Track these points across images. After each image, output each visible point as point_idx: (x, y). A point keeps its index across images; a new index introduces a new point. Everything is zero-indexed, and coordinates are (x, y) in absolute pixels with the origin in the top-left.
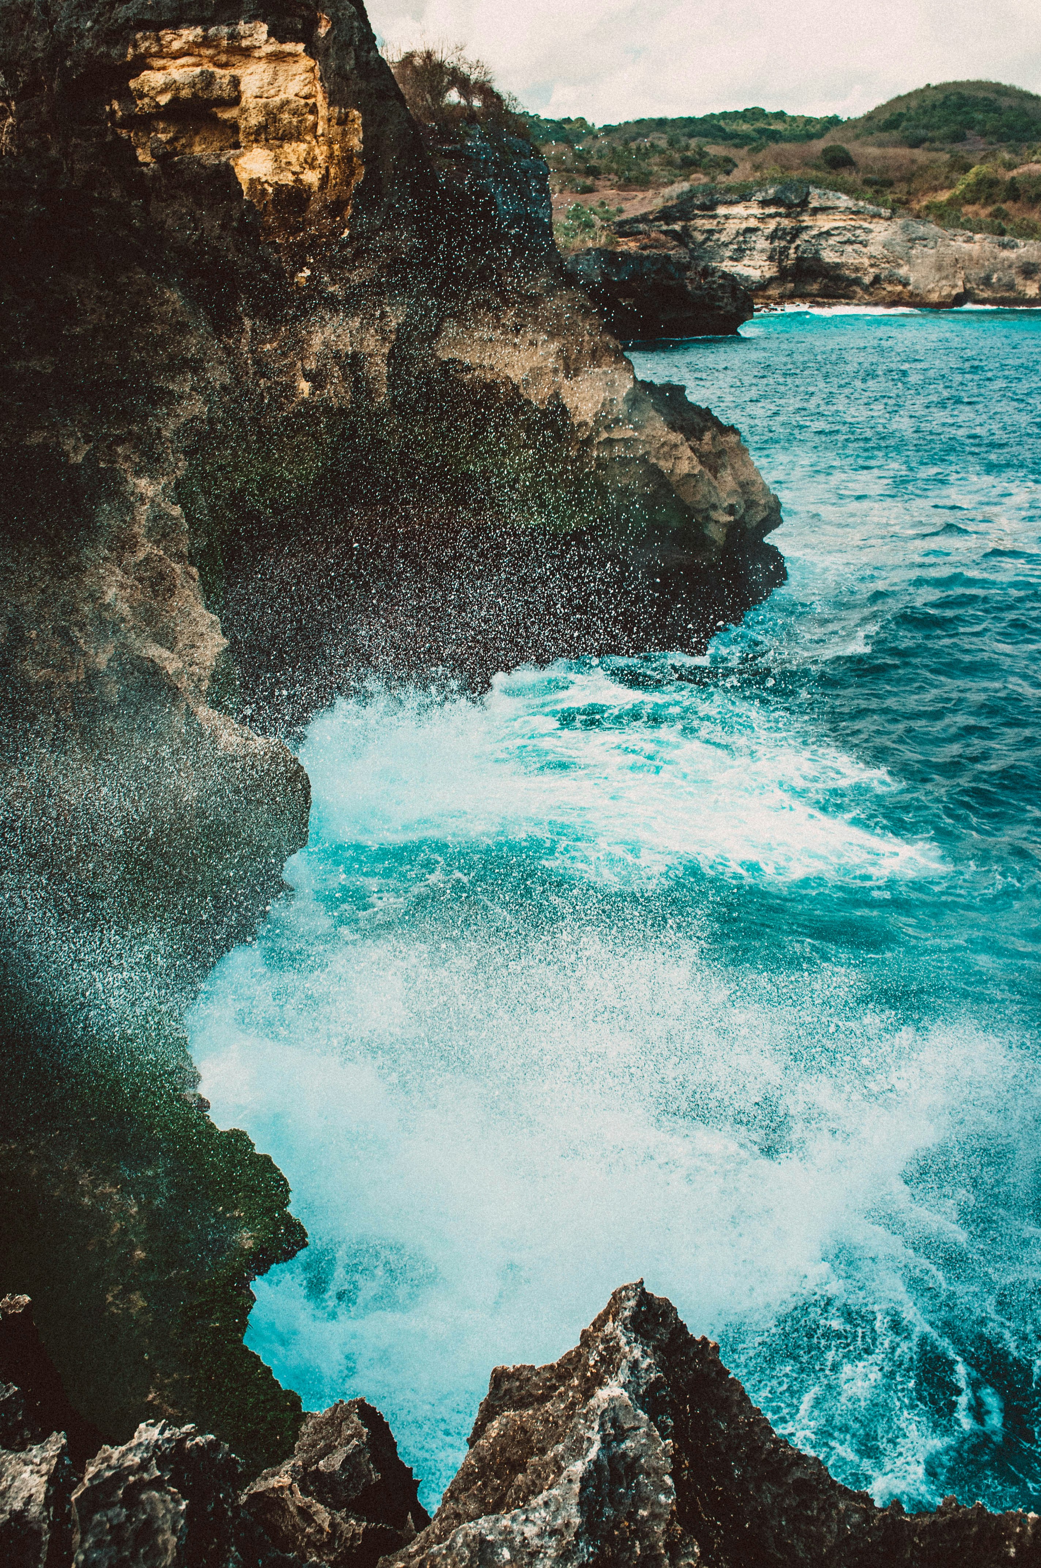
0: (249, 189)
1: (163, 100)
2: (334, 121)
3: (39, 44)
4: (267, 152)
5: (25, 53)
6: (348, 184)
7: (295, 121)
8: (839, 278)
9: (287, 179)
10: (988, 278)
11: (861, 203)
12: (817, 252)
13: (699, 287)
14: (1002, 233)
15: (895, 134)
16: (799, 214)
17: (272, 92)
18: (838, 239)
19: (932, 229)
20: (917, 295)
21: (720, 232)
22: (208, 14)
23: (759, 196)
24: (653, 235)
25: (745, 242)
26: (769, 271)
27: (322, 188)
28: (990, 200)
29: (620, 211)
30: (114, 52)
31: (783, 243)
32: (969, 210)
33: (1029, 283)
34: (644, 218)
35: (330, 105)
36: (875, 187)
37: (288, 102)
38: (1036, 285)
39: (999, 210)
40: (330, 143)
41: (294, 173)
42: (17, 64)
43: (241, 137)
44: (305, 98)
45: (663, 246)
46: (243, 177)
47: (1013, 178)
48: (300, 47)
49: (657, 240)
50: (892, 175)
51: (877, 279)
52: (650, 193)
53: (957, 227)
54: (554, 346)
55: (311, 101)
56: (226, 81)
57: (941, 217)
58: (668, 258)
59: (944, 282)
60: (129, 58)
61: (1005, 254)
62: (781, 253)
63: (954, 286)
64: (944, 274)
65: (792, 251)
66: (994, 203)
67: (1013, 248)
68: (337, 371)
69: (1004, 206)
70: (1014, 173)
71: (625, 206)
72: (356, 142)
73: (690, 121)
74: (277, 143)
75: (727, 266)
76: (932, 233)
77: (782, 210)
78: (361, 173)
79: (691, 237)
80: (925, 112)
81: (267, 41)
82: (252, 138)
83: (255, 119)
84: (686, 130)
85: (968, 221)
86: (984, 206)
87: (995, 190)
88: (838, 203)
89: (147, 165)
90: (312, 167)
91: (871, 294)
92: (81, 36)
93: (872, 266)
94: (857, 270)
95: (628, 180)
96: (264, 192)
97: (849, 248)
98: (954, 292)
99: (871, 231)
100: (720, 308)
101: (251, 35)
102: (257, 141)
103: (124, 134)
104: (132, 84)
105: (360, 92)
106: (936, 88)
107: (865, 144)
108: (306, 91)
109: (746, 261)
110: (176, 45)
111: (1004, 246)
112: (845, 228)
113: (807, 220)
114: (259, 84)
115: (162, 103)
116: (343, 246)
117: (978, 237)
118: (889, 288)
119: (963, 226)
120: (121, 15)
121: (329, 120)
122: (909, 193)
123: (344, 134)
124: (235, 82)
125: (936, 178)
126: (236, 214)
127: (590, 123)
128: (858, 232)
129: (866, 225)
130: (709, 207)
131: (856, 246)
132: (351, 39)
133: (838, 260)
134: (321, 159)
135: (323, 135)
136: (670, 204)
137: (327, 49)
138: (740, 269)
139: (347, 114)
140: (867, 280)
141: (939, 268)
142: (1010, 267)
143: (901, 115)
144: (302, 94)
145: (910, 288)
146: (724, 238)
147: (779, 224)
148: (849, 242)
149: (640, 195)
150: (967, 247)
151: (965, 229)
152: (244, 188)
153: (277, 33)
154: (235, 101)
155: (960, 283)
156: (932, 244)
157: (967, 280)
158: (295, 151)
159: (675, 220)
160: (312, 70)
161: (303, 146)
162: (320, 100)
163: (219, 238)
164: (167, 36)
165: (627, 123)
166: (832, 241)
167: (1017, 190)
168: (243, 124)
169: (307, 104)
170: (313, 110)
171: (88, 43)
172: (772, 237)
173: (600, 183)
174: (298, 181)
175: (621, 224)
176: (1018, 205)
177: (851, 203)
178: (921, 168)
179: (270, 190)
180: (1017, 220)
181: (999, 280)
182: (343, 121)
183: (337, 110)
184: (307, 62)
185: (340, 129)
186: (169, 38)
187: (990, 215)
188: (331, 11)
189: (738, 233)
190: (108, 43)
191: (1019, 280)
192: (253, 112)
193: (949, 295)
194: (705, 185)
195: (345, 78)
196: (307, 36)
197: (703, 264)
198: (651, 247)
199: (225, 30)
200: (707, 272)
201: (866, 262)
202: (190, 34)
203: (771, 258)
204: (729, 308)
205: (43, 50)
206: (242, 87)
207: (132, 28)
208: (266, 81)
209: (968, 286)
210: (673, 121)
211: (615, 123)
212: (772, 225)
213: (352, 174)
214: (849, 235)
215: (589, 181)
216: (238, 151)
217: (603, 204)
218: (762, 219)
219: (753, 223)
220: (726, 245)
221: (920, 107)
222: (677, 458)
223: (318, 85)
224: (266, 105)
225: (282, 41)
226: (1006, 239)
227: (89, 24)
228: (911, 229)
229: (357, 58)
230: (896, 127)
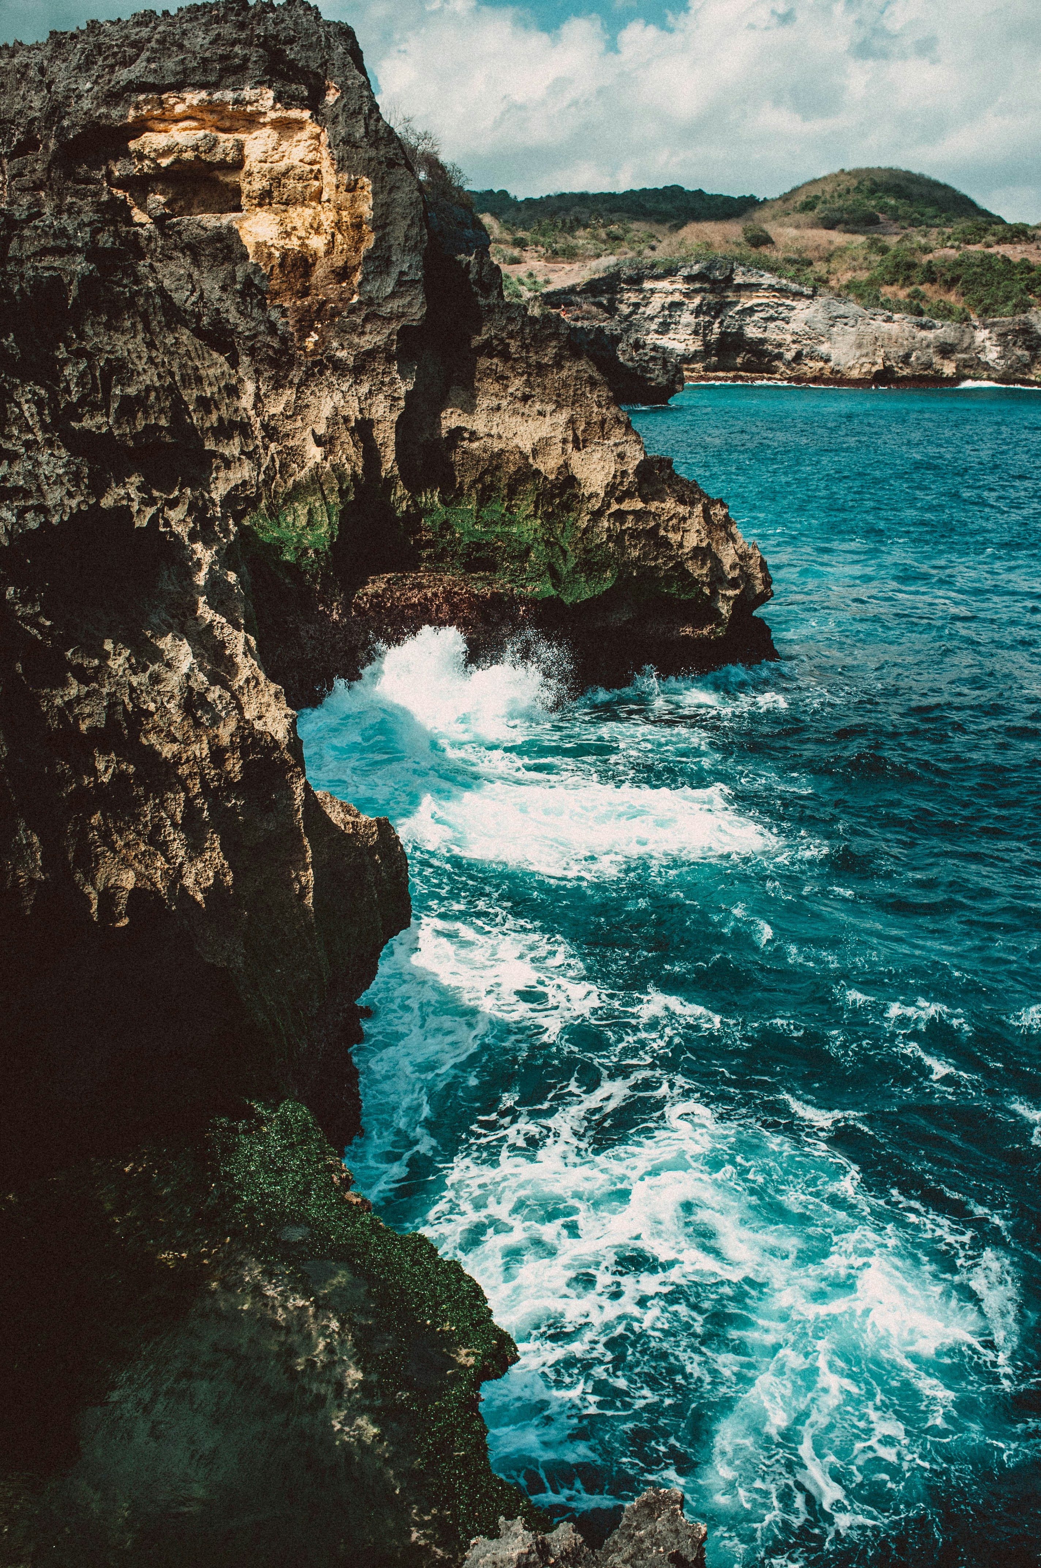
0: (256, 252)
1: (165, 162)
2: (342, 188)
3: (37, 104)
4: (273, 216)
5: (20, 112)
6: (357, 250)
7: (299, 186)
8: (765, 353)
9: (294, 243)
10: (908, 356)
11: (784, 281)
12: (741, 327)
13: (632, 359)
14: (920, 313)
15: (811, 215)
16: (724, 290)
17: (276, 157)
18: (762, 315)
19: (853, 308)
20: (838, 372)
21: (646, 306)
22: (212, 78)
23: (685, 272)
24: (585, 307)
25: (670, 316)
26: (695, 345)
27: (328, 253)
28: (908, 281)
29: (547, 282)
30: (115, 113)
31: (707, 319)
32: (887, 291)
33: (946, 362)
34: (572, 290)
35: (337, 172)
36: (797, 266)
37: (293, 168)
38: (953, 365)
39: (916, 291)
40: (339, 209)
41: (300, 238)
42: (12, 122)
43: (244, 200)
44: (310, 164)
45: (594, 317)
46: (249, 241)
47: (930, 262)
48: (306, 114)
49: (589, 312)
50: (809, 255)
51: (798, 356)
52: (576, 266)
53: (876, 306)
54: (563, 417)
55: (316, 167)
56: (230, 144)
57: (860, 296)
58: (601, 330)
59: (864, 359)
60: (130, 120)
61: (923, 334)
62: (705, 328)
63: (874, 364)
64: (864, 351)
65: (716, 325)
66: (912, 284)
67: (930, 328)
68: (345, 436)
69: (921, 288)
70: (930, 257)
71: (553, 277)
72: (366, 209)
73: (612, 196)
74: (283, 207)
75: (652, 339)
76: (852, 312)
77: (706, 286)
78: (370, 241)
79: (617, 309)
80: (840, 196)
81: (273, 108)
82: (256, 202)
83: (258, 185)
84: (607, 205)
85: (888, 301)
86: (902, 287)
87: (912, 273)
88: (762, 281)
89: (142, 225)
90: (317, 231)
91: (792, 370)
92: (79, 97)
93: (794, 342)
94: (780, 345)
95: (555, 253)
96: (270, 255)
97: (772, 325)
98: (874, 370)
99: (793, 309)
100: (651, 379)
101: (257, 101)
102: (260, 205)
103: (120, 194)
104: (133, 145)
105: (370, 160)
106: (849, 173)
107: (782, 225)
108: (310, 157)
109: (671, 335)
110: (180, 109)
111: (923, 327)
112: (768, 305)
113: (731, 296)
114: (264, 149)
115: (163, 165)
116: (353, 310)
117: (896, 317)
118: (811, 364)
119: (883, 306)
120: (124, 77)
121: (337, 187)
122: (828, 272)
123: (354, 200)
124: (240, 147)
125: (854, 259)
126: (240, 275)
127: (512, 195)
128: (781, 309)
129: (788, 302)
130: (636, 281)
131: (778, 323)
132: (360, 108)
133: (760, 336)
134: (326, 225)
135: (329, 201)
136: (596, 276)
137: (337, 116)
138: (664, 342)
139: (356, 181)
140: (789, 356)
141: (860, 346)
142: (928, 346)
143: (817, 197)
144: (307, 159)
145: (831, 364)
146: (649, 311)
147: (704, 299)
148: (772, 319)
149: (567, 267)
150: (887, 326)
151: (885, 308)
152: (250, 251)
153: (282, 99)
154: (238, 165)
155: (880, 361)
156: (852, 322)
157: (887, 358)
158: (300, 216)
159: (602, 293)
160: (317, 137)
161: (308, 212)
162: (326, 166)
163: (220, 300)
164: (170, 98)
165: (548, 197)
166: (756, 317)
167: (933, 273)
168: (245, 187)
169: (312, 171)
170: (318, 176)
171: (86, 104)
172: (697, 312)
173: (527, 255)
174: (303, 245)
175: (549, 295)
176: (936, 287)
177: (773, 281)
178: (839, 249)
179: (277, 254)
180: (935, 301)
181: (918, 358)
182: (351, 188)
183: (346, 177)
184: (312, 128)
185: (349, 195)
186: (172, 101)
187: (909, 296)
188: (340, 80)
189: (663, 308)
190: (108, 104)
191: (936, 359)
192: (257, 177)
193: (870, 372)
194: (632, 259)
195: (355, 146)
196: (314, 102)
197: (634, 336)
198: (583, 318)
199: (229, 96)
200: (638, 345)
201: (789, 338)
202: (194, 97)
203: (695, 333)
204: (660, 380)
205: (41, 110)
206: (246, 152)
207: (134, 91)
208: (270, 146)
209: (888, 363)
210: (595, 195)
211: (536, 196)
212: (697, 301)
213: (361, 240)
214: (772, 312)
215: (516, 252)
216: (239, 214)
217: (531, 275)
218: (686, 295)
219: (677, 297)
220: (652, 319)
221: (835, 190)
222: (685, 531)
223: (325, 152)
224: (271, 170)
225: (288, 106)
226: (925, 319)
227: (88, 85)
228: (832, 308)
229: (367, 126)
230: (812, 208)
